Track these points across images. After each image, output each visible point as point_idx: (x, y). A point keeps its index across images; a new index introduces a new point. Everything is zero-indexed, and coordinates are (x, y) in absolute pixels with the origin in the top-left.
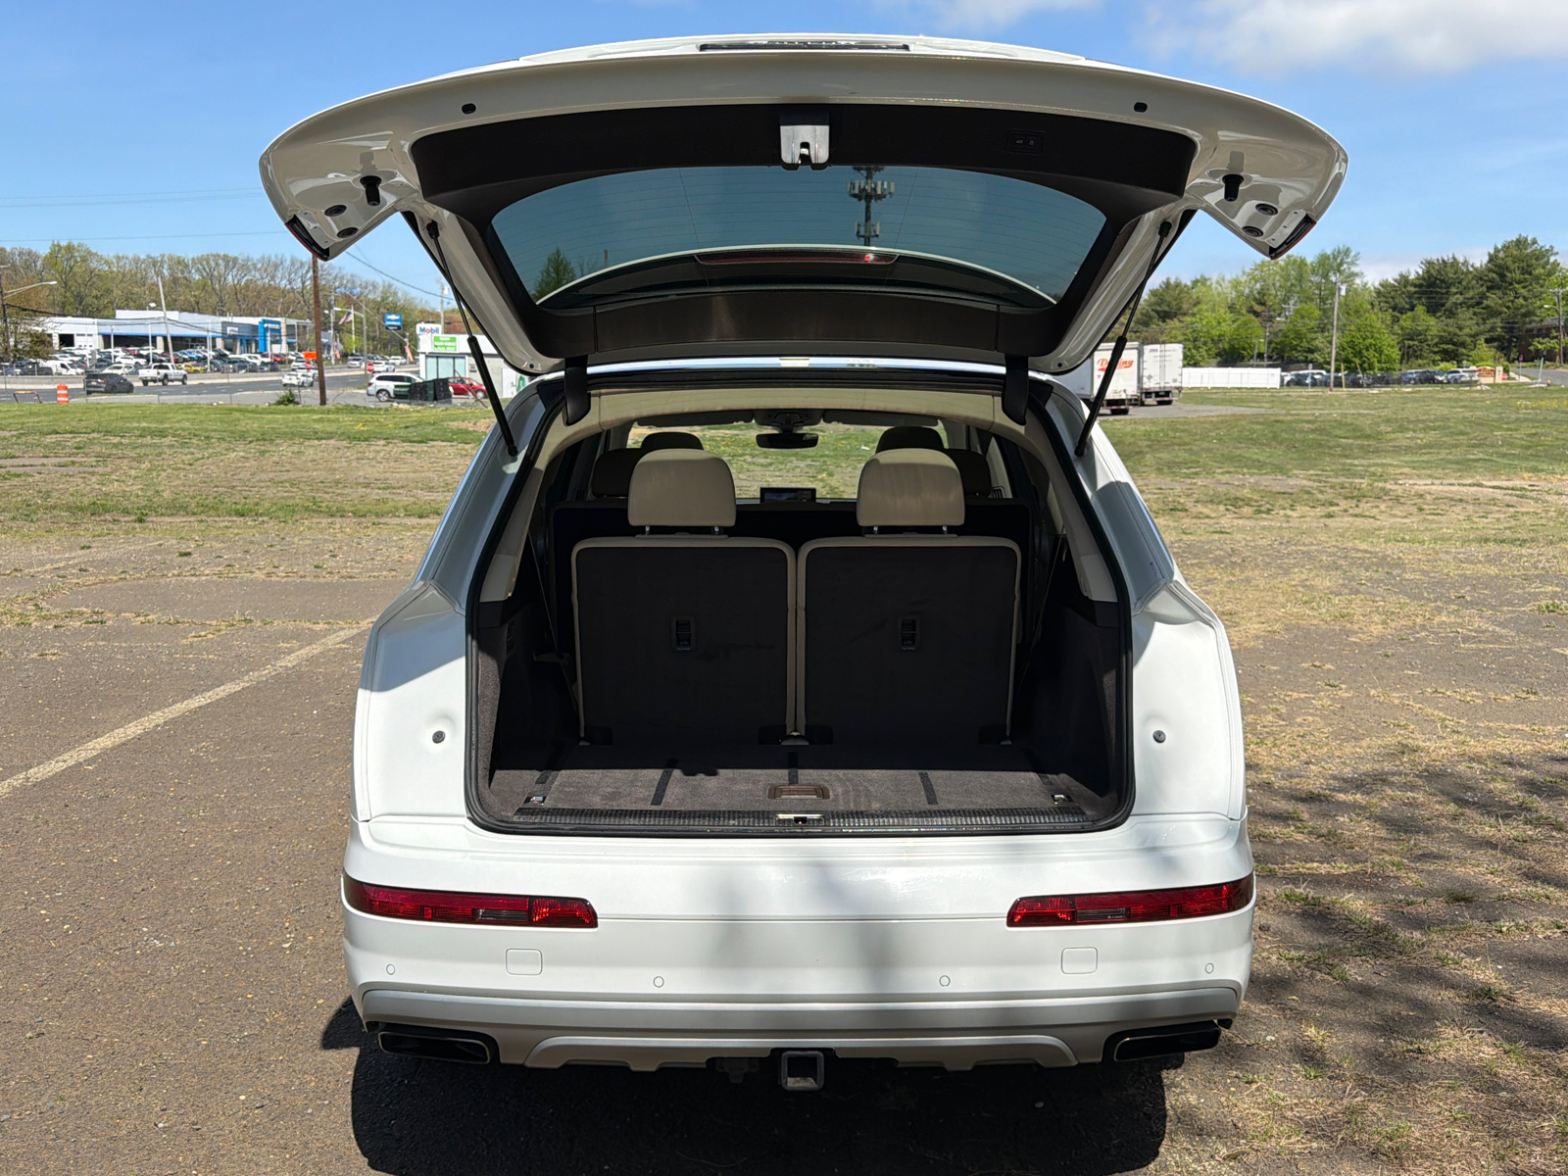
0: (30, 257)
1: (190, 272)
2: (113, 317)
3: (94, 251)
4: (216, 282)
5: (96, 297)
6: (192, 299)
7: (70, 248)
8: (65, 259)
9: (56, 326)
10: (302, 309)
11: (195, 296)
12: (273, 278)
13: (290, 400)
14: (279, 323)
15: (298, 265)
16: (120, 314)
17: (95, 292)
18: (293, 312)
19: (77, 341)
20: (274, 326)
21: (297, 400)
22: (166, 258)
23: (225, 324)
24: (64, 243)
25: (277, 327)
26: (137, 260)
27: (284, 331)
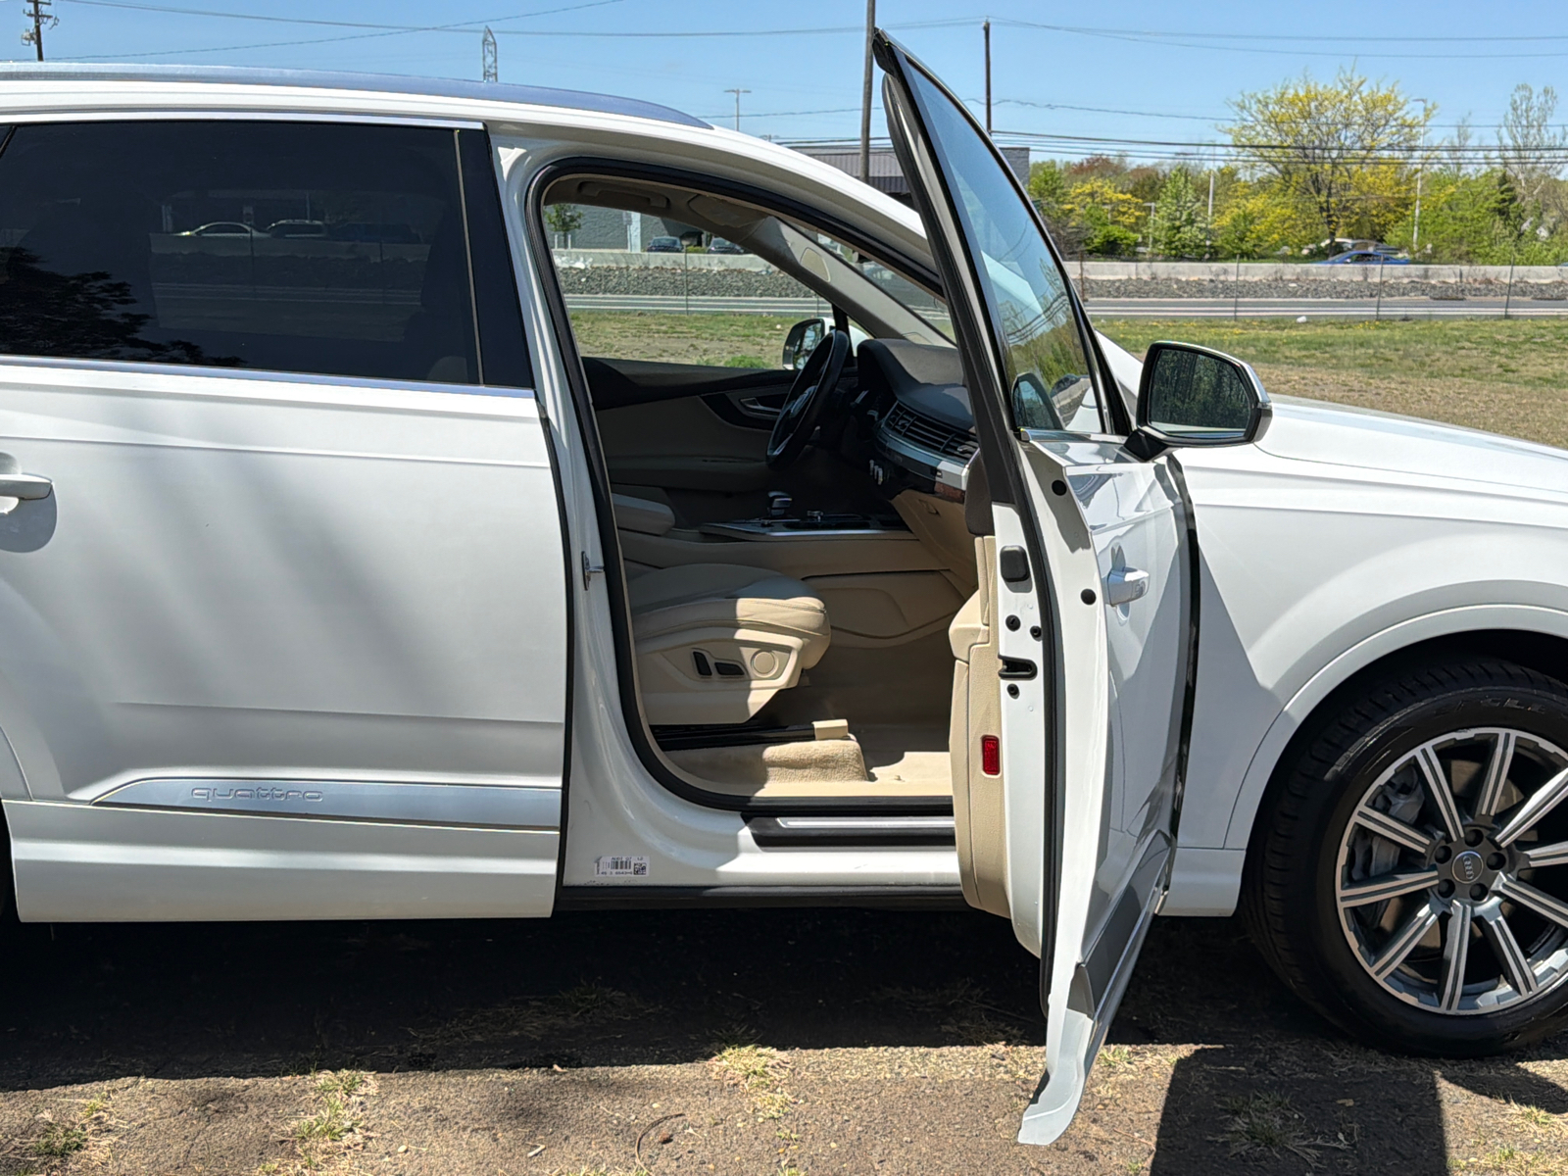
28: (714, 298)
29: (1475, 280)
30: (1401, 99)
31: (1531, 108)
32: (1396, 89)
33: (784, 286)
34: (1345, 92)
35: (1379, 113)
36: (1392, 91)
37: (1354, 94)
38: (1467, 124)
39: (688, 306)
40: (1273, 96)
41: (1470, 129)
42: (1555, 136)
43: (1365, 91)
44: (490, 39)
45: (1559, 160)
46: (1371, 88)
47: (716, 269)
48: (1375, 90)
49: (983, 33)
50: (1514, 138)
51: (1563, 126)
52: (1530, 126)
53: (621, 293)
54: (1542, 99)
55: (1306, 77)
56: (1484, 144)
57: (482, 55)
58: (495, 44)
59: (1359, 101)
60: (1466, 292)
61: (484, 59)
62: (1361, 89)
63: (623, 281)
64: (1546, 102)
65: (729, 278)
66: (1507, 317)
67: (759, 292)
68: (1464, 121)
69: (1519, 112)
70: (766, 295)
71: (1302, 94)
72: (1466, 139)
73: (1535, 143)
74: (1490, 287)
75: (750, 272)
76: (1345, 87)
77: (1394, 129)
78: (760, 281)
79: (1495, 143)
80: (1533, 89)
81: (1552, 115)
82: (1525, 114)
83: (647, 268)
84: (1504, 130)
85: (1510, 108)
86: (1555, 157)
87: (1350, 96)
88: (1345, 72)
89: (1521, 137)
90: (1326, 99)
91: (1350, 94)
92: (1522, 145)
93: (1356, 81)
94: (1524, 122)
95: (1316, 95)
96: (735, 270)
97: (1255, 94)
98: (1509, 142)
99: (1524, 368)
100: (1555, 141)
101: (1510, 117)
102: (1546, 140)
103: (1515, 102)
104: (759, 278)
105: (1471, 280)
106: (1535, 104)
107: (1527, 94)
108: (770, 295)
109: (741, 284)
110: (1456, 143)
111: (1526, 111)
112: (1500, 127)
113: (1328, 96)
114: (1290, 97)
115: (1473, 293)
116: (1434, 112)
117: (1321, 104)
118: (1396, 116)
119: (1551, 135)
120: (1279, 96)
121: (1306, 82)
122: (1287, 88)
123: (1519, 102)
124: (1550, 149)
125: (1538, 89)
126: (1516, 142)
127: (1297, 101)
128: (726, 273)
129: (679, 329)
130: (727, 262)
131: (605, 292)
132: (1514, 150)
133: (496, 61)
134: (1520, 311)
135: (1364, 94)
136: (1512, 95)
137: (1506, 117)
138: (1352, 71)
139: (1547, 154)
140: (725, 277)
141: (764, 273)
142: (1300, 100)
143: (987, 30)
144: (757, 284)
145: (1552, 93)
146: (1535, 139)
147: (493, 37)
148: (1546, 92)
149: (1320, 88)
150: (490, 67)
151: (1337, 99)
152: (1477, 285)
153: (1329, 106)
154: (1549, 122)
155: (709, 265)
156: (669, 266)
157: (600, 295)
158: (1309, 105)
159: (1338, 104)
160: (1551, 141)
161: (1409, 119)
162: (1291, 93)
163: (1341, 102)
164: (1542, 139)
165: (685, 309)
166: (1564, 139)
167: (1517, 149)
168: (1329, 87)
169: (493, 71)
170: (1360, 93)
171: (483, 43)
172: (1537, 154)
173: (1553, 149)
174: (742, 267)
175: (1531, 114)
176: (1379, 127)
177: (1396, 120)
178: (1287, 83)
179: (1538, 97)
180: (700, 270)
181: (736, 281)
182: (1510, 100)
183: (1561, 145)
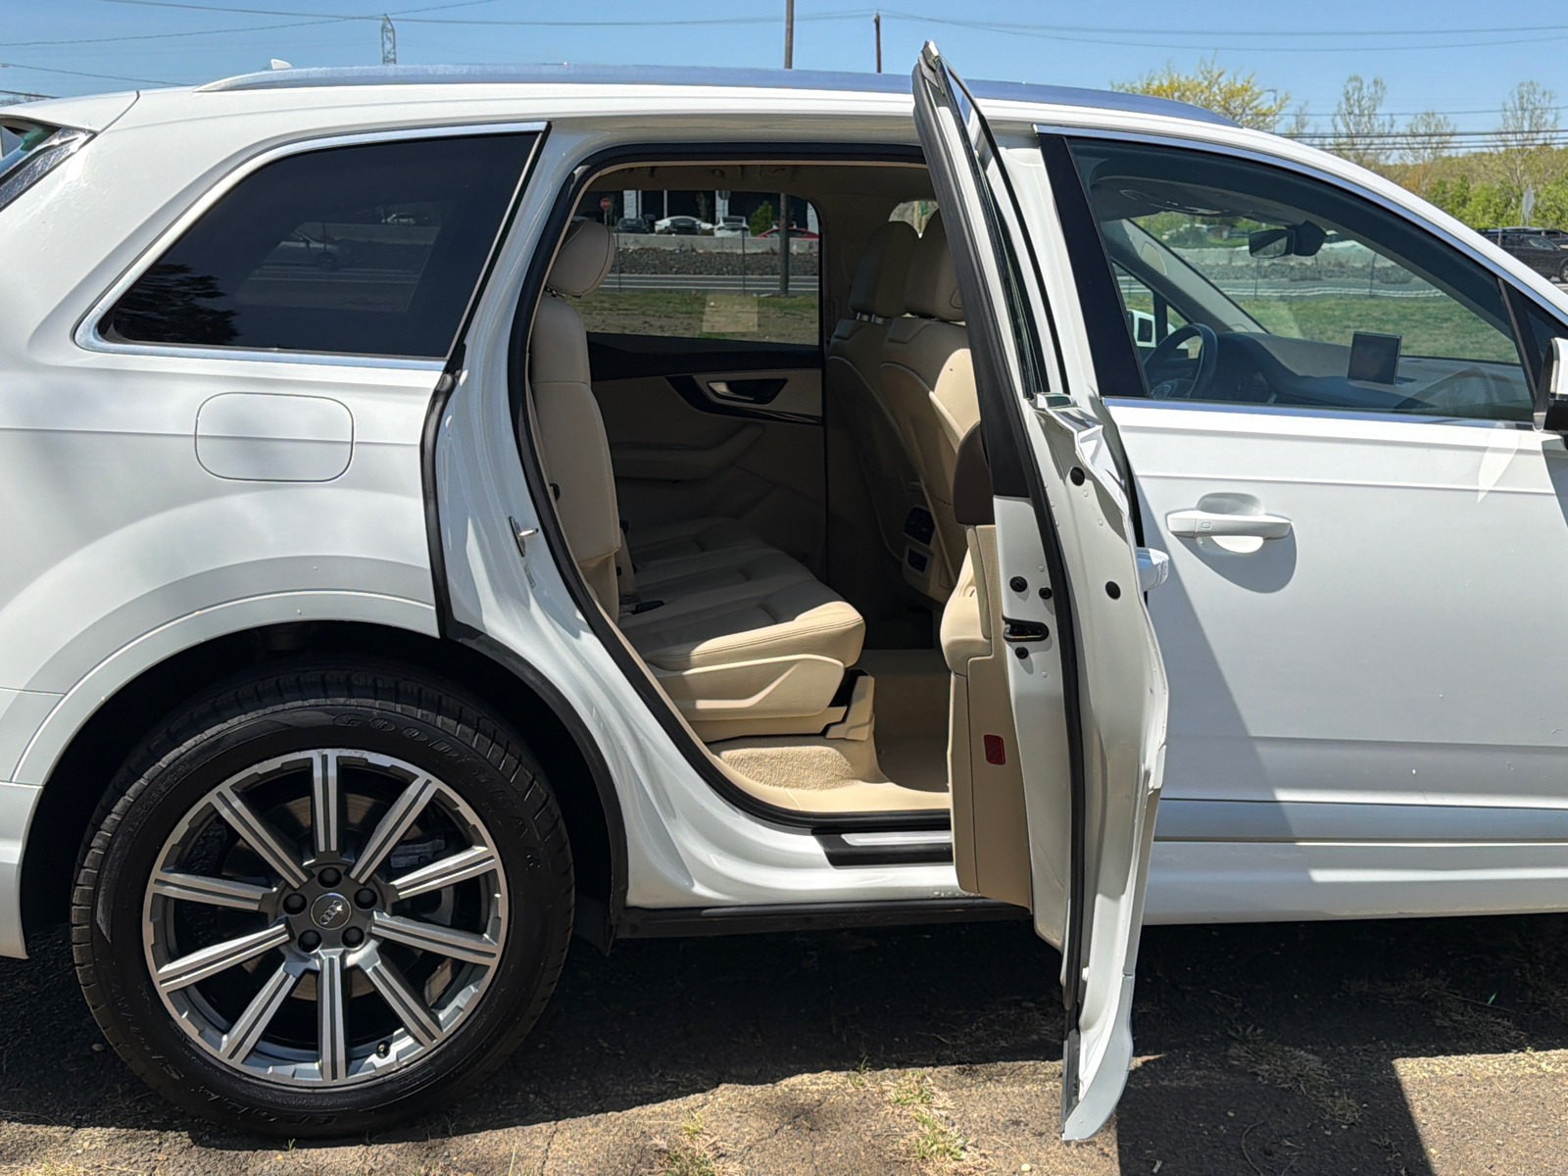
28: (632, 275)
29: (1329, 263)
30: (1256, 89)
31: (1363, 98)
32: (1252, 80)
33: (698, 264)
34: (1206, 83)
35: (1236, 103)
36: (1249, 82)
37: (1214, 86)
38: (1304, 112)
39: (620, 284)
40: (1139, 87)
41: (1307, 118)
42: (1384, 124)
43: (1223, 81)
44: (389, 26)
45: (1387, 146)
46: (1229, 79)
48: (1232, 81)
49: (874, 25)
50: (1347, 125)
51: (1391, 115)
52: (1361, 115)
54: (1372, 89)
55: (1169, 69)
56: (1319, 132)
57: (381, 41)
58: (393, 30)
59: (1218, 92)
60: (1323, 273)
61: (383, 45)
62: (1220, 80)
64: (1376, 92)
65: (645, 256)
66: (1373, 296)
67: (674, 270)
68: (1301, 109)
69: (1352, 102)
70: (681, 273)
71: (1166, 84)
72: (1303, 127)
73: (1366, 131)
74: (1343, 270)
75: (664, 250)
76: (1205, 79)
77: (1249, 118)
78: (675, 260)
79: (1330, 130)
80: (1364, 80)
81: (1381, 104)
82: (1357, 104)
84: (1338, 118)
85: (1343, 99)
86: (1384, 144)
87: (1210, 86)
88: (1205, 65)
89: (1354, 124)
90: (1188, 89)
91: (1210, 84)
92: (1354, 132)
93: (1216, 73)
94: (1357, 111)
95: (1179, 86)
96: (651, 249)
97: (1123, 85)
98: (1343, 129)
99: (1415, 344)
100: (1383, 129)
101: (1344, 106)
102: (1376, 127)
103: (1348, 92)
104: (673, 257)
105: (1325, 263)
106: (1366, 94)
107: (1359, 85)
108: (685, 273)
109: (657, 262)
110: (1295, 132)
111: (1358, 101)
112: (1335, 115)
113: (1190, 87)
114: (1155, 87)
115: (1329, 274)
116: (1288, 102)
117: (1183, 95)
118: (1252, 105)
119: (1381, 122)
120: (1145, 86)
121: (1170, 74)
122: (1152, 79)
123: (1351, 92)
124: (1380, 136)
125: (1368, 81)
126: (1349, 129)
127: (1161, 92)
128: (642, 252)
129: (621, 306)
130: (642, 241)
132: (1348, 137)
133: (394, 47)
134: (1381, 292)
135: (1222, 85)
136: (1345, 86)
137: (1339, 105)
138: (1213, 63)
139: (1376, 141)
140: (641, 255)
141: (677, 252)
142: (1164, 91)
143: (877, 20)
144: (672, 262)
145: (1382, 83)
146: (1366, 127)
147: (391, 25)
148: (1376, 83)
149: (1183, 79)
150: (389, 53)
151: (1198, 90)
152: (1331, 268)
153: (1191, 96)
154: (1378, 111)
155: (626, 244)
158: (1173, 95)
159: (1199, 94)
160: (1381, 128)
161: (1264, 108)
162: (1155, 84)
163: (1202, 92)
164: (1372, 126)
165: (617, 286)
166: (1392, 126)
167: (1350, 136)
168: (1191, 78)
169: (392, 56)
170: (1219, 85)
171: (382, 30)
172: (1368, 140)
173: (1382, 137)
174: (656, 246)
175: (1363, 103)
176: (1237, 115)
177: (1251, 109)
178: (1152, 74)
179: (1368, 88)
181: (652, 260)
182: (1343, 90)
183: (1389, 132)
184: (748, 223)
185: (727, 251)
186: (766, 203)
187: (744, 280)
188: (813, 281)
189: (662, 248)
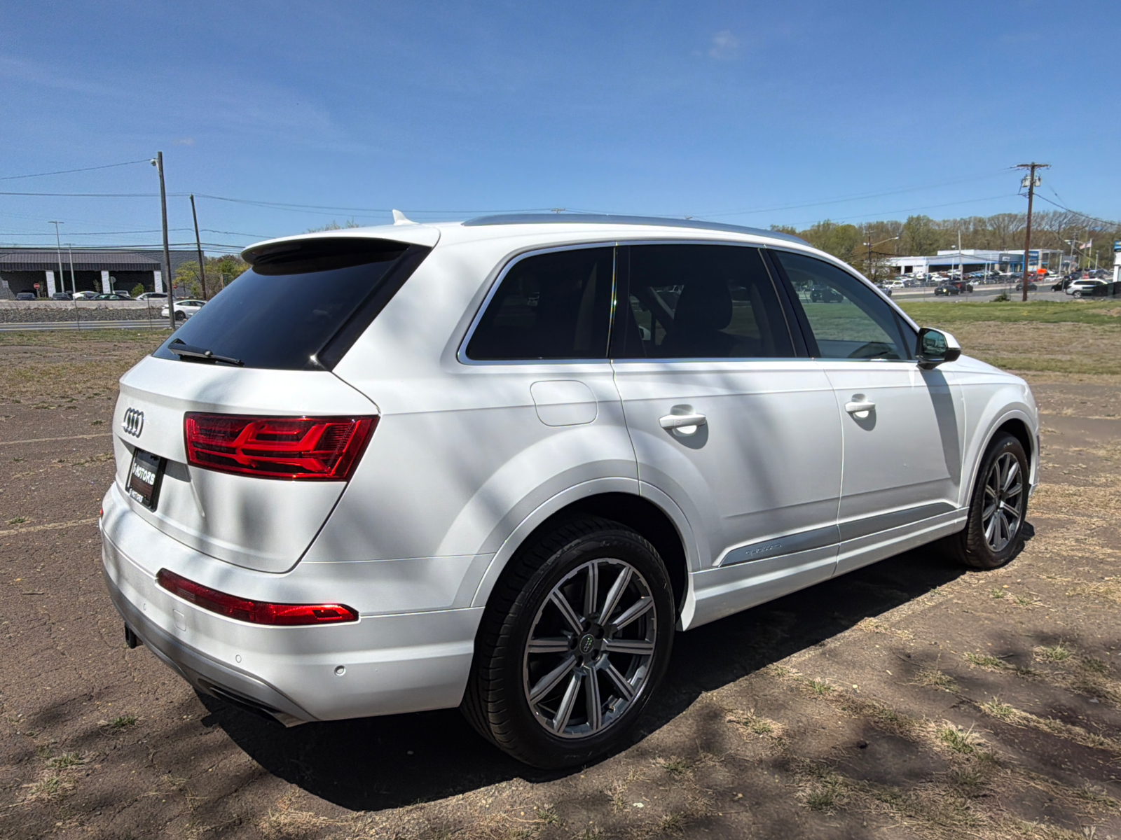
0: (896, 226)
1: (986, 226)
2: (936, 255)
3: (931, 218)
4: (1002, 231)
5: (930, 245)
6: (986, 242)
7: (918, 219)
8: (915, 225)
9: (903, 262)
10: (1057, 243)
11: (987, 240)
12: (1040, 225)
13: (1004, 298)
14: (1037, 252)
15: (1058, 215)
16: (940, 253)
17: (929, 242)
18: (1051, 245)
19: (915, 270)
20: (1034, 255)
21: (1008, 298)
22: (972, 219)
23: (1001, 256)
24: (915, 216)
25: (1036, 255)
26: (955, 222)
27: (1040, 257)
47: (70, 308)
53: (17, 322)
63: (17, 315)
67: (98, 318)
83: (29, 309)
109: (87, 315)
131: (7, 321)
143: (192, 198)
156: (42, 307)
157: (5, 323)
174: (85, 307)
180: (61, 309)
184: (130, 293)
185: (127, 308)
186: (140, 284)
187: (151, 322)
188: (168, 321)
189: (88, 307)
